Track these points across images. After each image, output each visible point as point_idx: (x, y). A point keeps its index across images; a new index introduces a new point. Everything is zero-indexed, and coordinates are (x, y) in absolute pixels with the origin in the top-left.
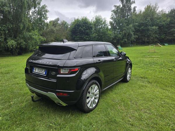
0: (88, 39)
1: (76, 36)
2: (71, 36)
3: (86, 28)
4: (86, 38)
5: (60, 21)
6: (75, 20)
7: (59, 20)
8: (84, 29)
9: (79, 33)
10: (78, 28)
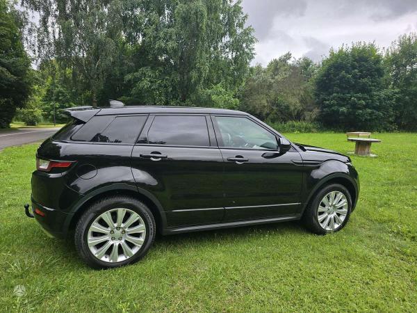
0: (363, 102)
1: (330, 94)
2: (316, 95)
3: (361, 71)
4: (359, 99)
5: (292, 59)
6: (332, 54)
7: (289, 58)
8: (354, 77)
9: (339, 87)
10: (338, 75)
